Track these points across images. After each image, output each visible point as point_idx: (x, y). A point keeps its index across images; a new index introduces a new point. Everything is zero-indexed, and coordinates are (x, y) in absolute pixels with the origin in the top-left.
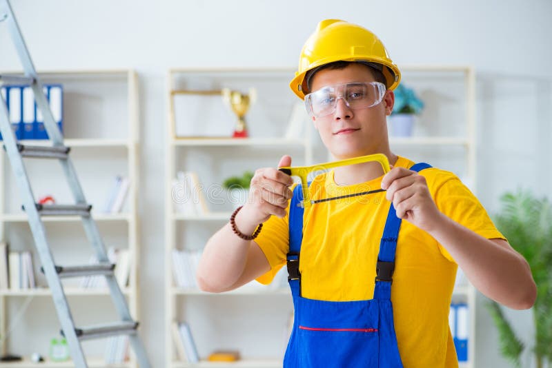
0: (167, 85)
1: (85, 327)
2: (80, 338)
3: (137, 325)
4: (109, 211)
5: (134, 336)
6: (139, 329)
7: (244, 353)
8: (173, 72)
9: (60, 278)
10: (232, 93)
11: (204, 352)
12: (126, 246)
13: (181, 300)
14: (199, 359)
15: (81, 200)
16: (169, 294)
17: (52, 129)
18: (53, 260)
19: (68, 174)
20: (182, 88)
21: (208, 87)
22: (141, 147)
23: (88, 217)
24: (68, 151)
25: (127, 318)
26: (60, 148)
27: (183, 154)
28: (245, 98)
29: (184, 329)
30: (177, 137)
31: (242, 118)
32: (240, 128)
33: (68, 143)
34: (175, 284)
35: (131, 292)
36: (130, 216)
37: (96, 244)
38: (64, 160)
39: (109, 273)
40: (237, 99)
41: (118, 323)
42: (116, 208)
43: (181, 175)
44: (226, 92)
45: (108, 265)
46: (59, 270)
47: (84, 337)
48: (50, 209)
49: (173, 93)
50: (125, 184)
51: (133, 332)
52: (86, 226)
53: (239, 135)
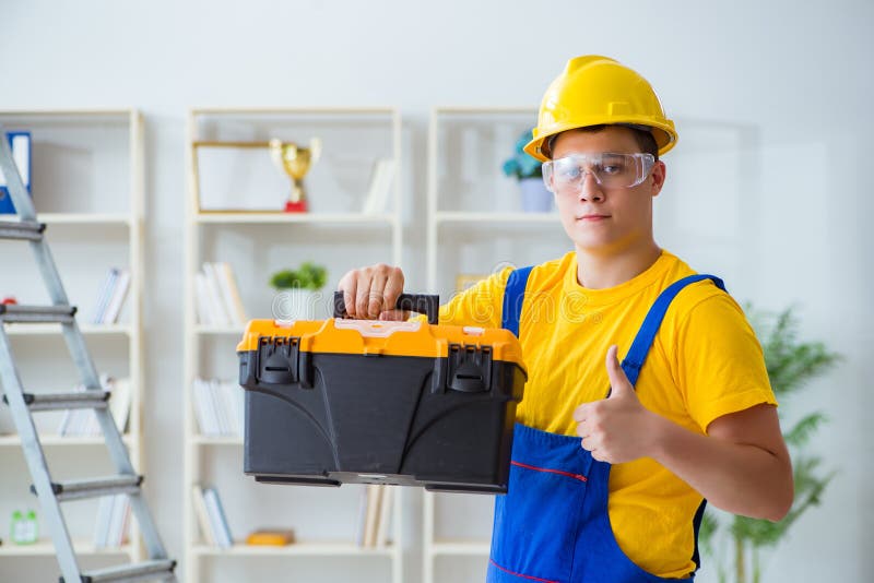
0: (189, 132)
1: (66, 482)
2: (59, 497)
3: (141, 479)
4: (99, 322)
5: (136, 495)
6: (143, 485)
7: (299, 534)
8: (196, 113)
9: (32, 411)
10: (284, 146)
11: (239, 532)
12: (126, 374)
13: (206, 453)
14: (232, 542)
15: (61, 299)
16: (190, 442)
17: (19, 198)
18: (21, 385)
19: (42, 262)
20: (210, 138)
21: (248, 136)
22: (147, 225)
23: (70, 325)
24: (43, 228)
25: (126, 471)
26: (32, 224)
27: (210, 236)
28: (303, 152)
29: (210, 496)
30: (202, 211)
31: (299, 183)
32: (295, 198)
33: (42, 218)
34: (198, 429)
35: (132, 440)
36: (131, 328)
37: (81, 363)
38: (37, 242)
39: (102, 405)
40: (292, 154)
41: (114, 477)
42: (110, 317)
43: (207, 267)
44: (276, 143)
45: (100, 393)
46: (29, 399)
47: (64, 496)
48: (17, 312)
49: (196, 145)
50: (124, 279)
51: (135, 490)
52: (68, 339)
53: (293, 207)
